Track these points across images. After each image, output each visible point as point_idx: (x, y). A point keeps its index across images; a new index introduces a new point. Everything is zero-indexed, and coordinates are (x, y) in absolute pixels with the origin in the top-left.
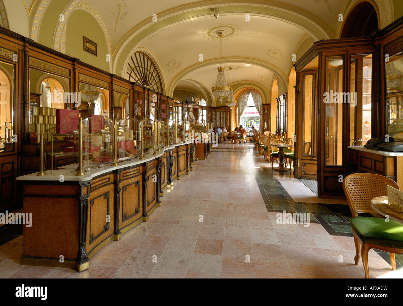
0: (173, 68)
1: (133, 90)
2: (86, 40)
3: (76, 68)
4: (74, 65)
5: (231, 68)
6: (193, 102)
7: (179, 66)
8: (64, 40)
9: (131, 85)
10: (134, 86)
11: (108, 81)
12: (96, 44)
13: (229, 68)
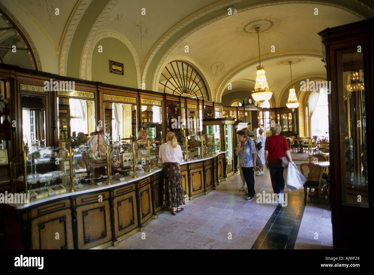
0: (217, 71)
1: (165, 100)
2: (112, 63)
3: (100, 91)
4: (97, 88)
5: (291, 62)
6: (250, 104)
7: (223, 68)
8: (90, 68)
9: (162, 96)
10: (166, 97)
11: (135, 97)
12: (123, 65)
13: (289, 62)
